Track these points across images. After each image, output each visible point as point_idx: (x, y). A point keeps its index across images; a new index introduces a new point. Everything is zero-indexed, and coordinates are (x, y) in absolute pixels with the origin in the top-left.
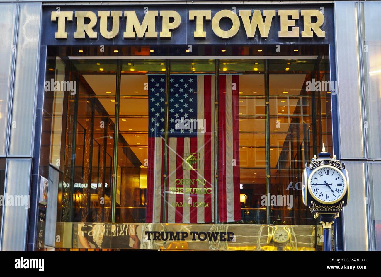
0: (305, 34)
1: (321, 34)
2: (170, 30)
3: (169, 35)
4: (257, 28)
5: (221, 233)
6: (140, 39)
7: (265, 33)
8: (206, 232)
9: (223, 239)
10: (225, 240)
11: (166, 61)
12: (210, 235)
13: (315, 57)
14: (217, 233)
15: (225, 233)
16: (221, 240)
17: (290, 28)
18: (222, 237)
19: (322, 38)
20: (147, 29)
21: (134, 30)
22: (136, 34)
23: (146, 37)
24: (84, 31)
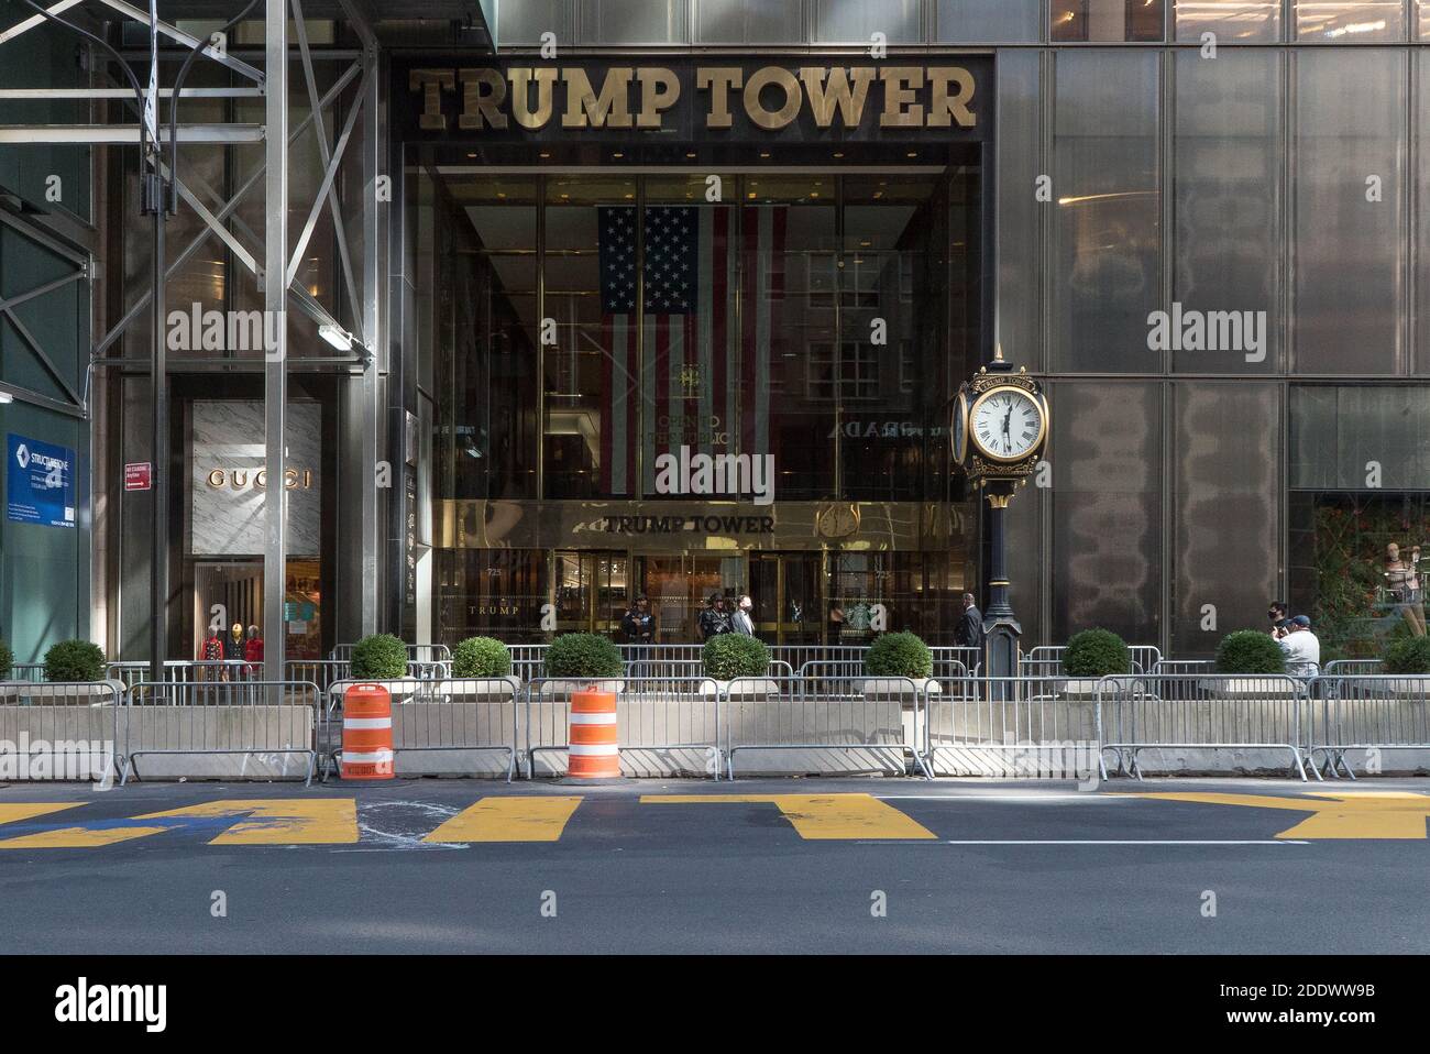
0: (933, 121)
1: (967, 119)
2: (658, 111)
3: (656, 121)
4: (838, 106)
5: (749, 519)
6: (597, 129)
7: (853, 117)
8: (718, 516)
9: (752, 528)
10: (756, 531)
11: (637, 178)
12: (728, 521)
13: (939, 169)
14: (741, 519)
15: (756, 519)
16: (748, 531)
17: (904, 108)
18: (749, 525)
19: (968, 129)
20: (610, 109)
21: (584, 109)
22: (588, 121)
23: (608, 125)
24: (481, 111)
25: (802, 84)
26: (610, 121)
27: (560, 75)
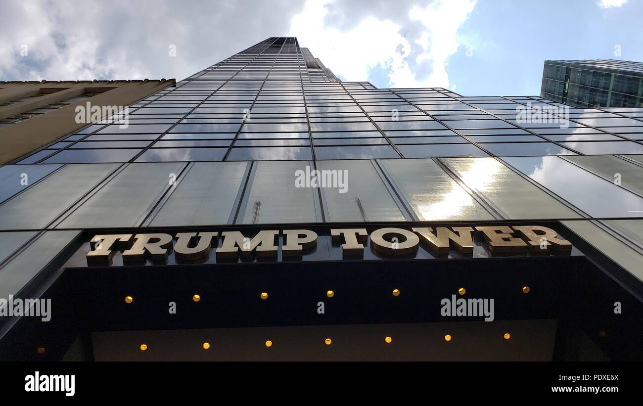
1: (562, 242)
2: (300, 244)
3: (298, 248)
7: (466, 243)
17: (506, 240)
20: (260, 244)
21: (236, 245)
22: (239, 249)
23: (257, 250)
24: (145, 248)
25: (417, 233)
26: (259, 249)
27: (220, 234)
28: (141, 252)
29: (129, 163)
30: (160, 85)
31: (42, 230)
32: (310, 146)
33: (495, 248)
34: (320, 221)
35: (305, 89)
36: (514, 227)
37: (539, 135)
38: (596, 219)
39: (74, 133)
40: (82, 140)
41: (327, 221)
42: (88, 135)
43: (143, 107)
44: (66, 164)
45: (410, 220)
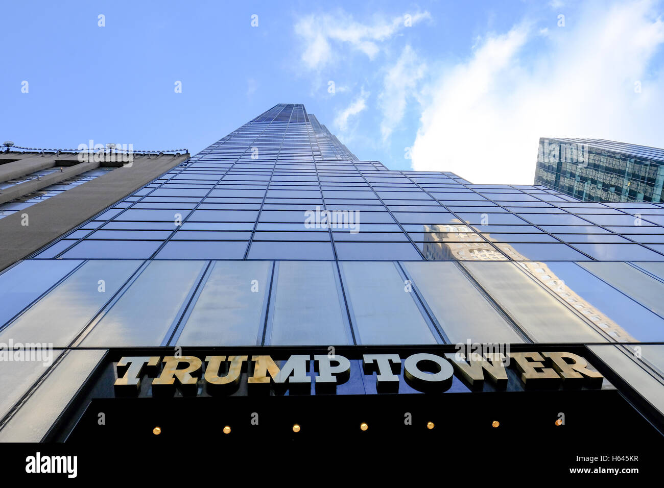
1: (593, 374)
2: (333, 374)
3: (332, 379)
7: (500, 374)
17: (539, 370)
20: (292, 374)
21: (268, 374)
22: (272, 379)
23: (290, 382)
24: (174, 376)
25: (450, 360)
26: (292, 380)
27: (250, 358)
28: (171, 381)
29: (150, 261)
30: (174, 159)
31: (66, 349)
32: (330, 242)
33: (528, 380)
34: (351, 343)
35: (318, 167)
36: (544, 354)
37: (551, 235)
38: (621, 344)
39: (92, 219)
40: (99, 229)
41: (358, 343)
42: (106, 222)
43: (159, 188)
44: (86, 259)
45: (441, 343)
